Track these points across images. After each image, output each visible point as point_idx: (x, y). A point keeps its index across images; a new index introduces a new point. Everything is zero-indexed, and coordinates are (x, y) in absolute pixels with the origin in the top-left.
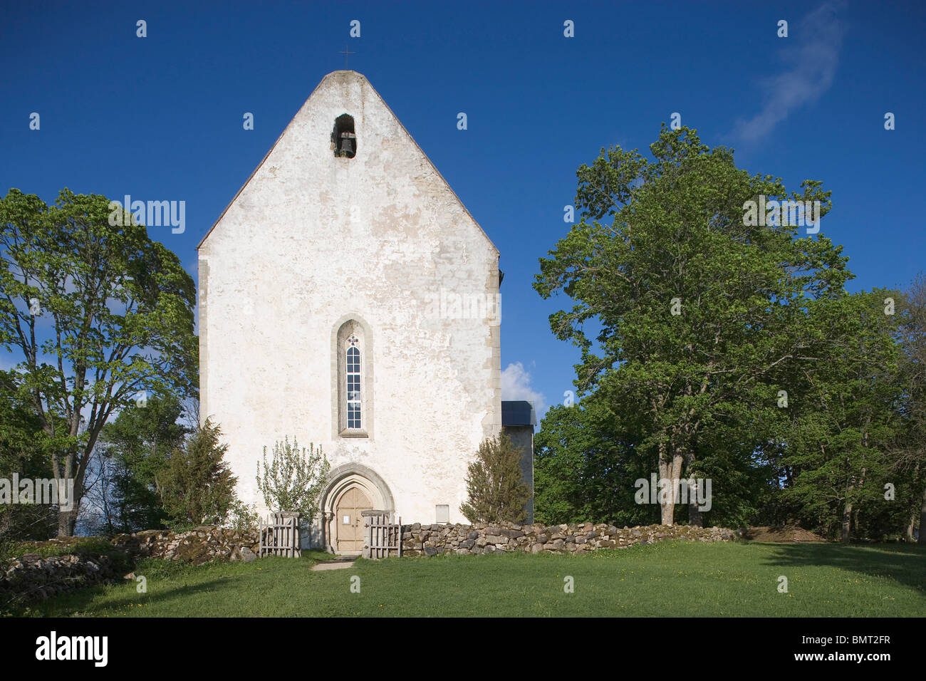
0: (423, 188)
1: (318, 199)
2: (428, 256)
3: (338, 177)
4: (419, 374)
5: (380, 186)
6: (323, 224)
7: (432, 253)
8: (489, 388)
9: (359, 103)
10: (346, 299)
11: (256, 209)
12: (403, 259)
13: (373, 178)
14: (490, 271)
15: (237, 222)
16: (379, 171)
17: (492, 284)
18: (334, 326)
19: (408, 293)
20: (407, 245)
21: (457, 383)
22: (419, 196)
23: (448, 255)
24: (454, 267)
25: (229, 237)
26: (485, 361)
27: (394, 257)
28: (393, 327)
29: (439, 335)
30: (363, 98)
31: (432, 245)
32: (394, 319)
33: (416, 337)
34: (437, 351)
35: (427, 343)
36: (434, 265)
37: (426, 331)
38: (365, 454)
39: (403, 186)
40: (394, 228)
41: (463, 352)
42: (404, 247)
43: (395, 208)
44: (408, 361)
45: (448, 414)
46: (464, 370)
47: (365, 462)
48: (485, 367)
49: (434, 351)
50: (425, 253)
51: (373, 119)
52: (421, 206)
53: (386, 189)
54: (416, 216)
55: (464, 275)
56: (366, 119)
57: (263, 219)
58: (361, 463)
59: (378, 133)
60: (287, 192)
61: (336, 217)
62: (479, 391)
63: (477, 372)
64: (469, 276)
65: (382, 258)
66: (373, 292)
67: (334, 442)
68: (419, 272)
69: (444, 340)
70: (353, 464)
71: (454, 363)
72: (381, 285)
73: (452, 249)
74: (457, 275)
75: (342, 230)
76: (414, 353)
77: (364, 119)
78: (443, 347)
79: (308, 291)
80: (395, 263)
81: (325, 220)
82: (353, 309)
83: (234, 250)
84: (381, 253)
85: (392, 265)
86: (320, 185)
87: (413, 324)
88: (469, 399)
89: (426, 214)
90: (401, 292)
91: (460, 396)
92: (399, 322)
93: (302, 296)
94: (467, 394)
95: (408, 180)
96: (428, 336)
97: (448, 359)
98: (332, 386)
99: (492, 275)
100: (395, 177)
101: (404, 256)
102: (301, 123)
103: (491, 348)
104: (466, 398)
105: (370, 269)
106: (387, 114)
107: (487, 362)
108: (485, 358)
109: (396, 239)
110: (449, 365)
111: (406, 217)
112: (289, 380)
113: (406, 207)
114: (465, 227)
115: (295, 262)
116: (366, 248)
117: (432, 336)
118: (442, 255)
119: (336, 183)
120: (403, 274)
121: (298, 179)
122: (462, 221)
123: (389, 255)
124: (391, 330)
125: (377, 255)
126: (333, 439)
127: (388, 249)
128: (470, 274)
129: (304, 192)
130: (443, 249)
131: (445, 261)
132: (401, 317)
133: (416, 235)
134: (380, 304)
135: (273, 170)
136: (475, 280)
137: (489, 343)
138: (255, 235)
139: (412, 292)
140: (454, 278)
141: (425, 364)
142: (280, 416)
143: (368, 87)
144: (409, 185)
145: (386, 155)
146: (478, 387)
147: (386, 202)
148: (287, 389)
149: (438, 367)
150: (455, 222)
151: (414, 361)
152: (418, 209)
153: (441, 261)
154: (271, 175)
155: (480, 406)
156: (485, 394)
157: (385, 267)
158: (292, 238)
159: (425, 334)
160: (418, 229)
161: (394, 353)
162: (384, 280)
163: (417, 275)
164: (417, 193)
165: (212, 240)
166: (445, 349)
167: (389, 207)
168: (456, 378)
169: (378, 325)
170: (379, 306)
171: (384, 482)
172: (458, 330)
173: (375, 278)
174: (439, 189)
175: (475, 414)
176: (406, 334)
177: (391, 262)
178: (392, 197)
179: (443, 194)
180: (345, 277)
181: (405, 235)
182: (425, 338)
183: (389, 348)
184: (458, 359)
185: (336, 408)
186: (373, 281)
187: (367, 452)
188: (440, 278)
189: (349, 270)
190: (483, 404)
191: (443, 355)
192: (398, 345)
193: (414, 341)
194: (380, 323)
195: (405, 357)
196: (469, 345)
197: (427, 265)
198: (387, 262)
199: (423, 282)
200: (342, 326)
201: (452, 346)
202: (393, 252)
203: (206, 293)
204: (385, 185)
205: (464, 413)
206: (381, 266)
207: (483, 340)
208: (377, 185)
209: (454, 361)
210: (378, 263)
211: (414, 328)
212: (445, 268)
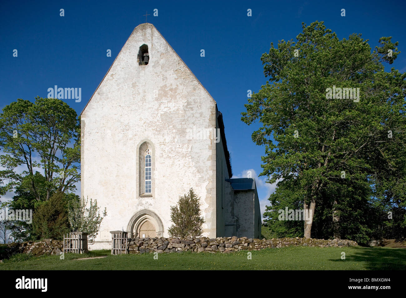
0: (179, 75)
1: (131, 86)
2: (182, 108)
3: (140, 75)
4: (176, 165)
5: (159, 76)
6: (133, 98)
7: (183, 106)
8: (210, 170)
9: (150, 38)
10: (143, 132)
11: (105, 94)
12: (169, 110)
13: (156, 73)
14: (211, 112)
15: (97, 101)
16: (159, 69)
17: (212, 118)
18: (138, 145)
19: (171, 126)
20: (171, 103)
21: (194, 169)
22: (178, 79)
23: (191, 106)
24: (194, 112)
25: (94, 108)
26: (208, 157)
27: (165, 110)
28: (164, 143)
29: (186, 146)
30: (152, 35)
31: (183, 102)
32: (165, 140)
33: (175, 148)
34: (185, 154)
35: (180, 150)
36: (184, 112)
37: (180, 144)
38: (151, 205)
39: (170, 75)
40: (165, 96)
41: (198, 153)
42: (170, 105)
43: (166, 86)
44: (171, 159)
45: (190, 184)
46: (198, 162)
47: (151, 208)
48: (208, 160)
49: (183, 153)
50: (180, 106)
51: (156, 44)
52: (178, 84)
53: (162, 78)
54: (176, 89)
55: (198, 115)
56: (153, 45)
57: (107, 98)
58: (149, 209)
59: (159, 51)
60: (118, 85)
61: (139, 94)
62: (205, 172)
63: (204, 163)
64: (201, 116)
65: (160, 111)
66: (155, 128)
67: (137, 200)
68: (177, 116)
69: (188, 148)
70: (145, 210)
71: (193, 159)
72: (159, 124)
73: (193, 103)
74: (195, 116)
75: (142, 100)
76: (174, 155)
77: (152, 45)
78: (188, 151)
79: (126, 130)
80: (166, 112)
81: (134, 96)
82: (146, 137)
83: (95, 114)
84: (160, 108)
85: (164, 114)
86: (132, 80)
87: (174, 142)
88: (200, 176)
89: (181, 87)
90: (169, 126)
91: (196, 175)
92: (167, 141)
93: (124, 133)
94: (199, 174)
95: (172, 71)
96: (180, 147)
97: (190, 157)
98: (137, 174)
99: (212, 114)
100: (166, 71)
101: (170, 109)
102: (124, 52)
103: (211, 150)
104: (198, 176)
105: (154, 117)
106: (163, 41)
107: (209, 158)
108: (208, 156)
109: (166, 101)
110: (190, 160)
111: (171, 90)
112: (118, 172)
113: (171, 85)
114: (199, 91)
115: (121, 117)
116: (153, 107)
117: (183, 146)
118: (188, 107)
119: (139, 78)
120: (169, 118)
121: (123, 78)
122: (198, 89)
123: (163, 109)
124: (164, 145)
125: (158, 110)
126: (137, 198)
127: (162, 106)
128: (201, 114)
129: (126, 84)
130: (189, 104)
131: (189, 109)
132: (168, 139)
133: (176, 98)
134: (158, 133)
135: (112, 75)
136: (204, 117)
137: (210, 148)
138: (104, 106)
139: (173, 126)
140: (194, 117)
141: (179, 160)
142: (114, 189)
143: (155, 29)
144: (173, 74)
145: (162, 61)
146: (205, 170)
147: (162, 84)
148: (117, 176)
149: (186, 161)
150: (195, 89)
151: (174, 159)
152: (177, 85)
153: (187, 109)
154: (112, 78)
155: (205, 179)
156: (208, 173)
157: (161, 115)
158: (120, 106)
159: (179, 146)
160: (177, 95)
161: (165, 156)
162: (161, 121)
163: (176, 118)
164: (176, 77)
165: (86, 111)
166: (189, 152)
167: (163, 86)
168: (194, 166)
169: (158, 143)
170: (158, 134)
171: (159, 218)
172: (195, 142)
173: (156, 121)
174: (187, 74)
175: (203, 184)
176: (170, 146)
177: (164, 113)
178: (165, 81)
179: (189, 76)
180: (143, 122)
181: (170, 99)
182: (179, 148)
183: (162, 154)
184: (195, 157)
185: (138, 184)
186: (156, 122)
187: (152, 204)
188: (187, 118)
189: (145, 118)
190: (207, 178)
191: (188, 155)
192: (167, 152)
193: (174, 149)
194: (159, 142)
195: (170, 158)
196: (200, 150)
197: (180, 112)
198: (162, 113)
199: (179, 121)
200: (141, 145)
201: (192, 150)
202: (165, 107)
203: (84, 135)
204: (162, 76)
205: (198, 183)
206: (159, 115)
207: (207, 147)
208: (158, 76)
209: (193, 158)
210: (158, 114)
211: (174, 143)
212: (189, 113)
